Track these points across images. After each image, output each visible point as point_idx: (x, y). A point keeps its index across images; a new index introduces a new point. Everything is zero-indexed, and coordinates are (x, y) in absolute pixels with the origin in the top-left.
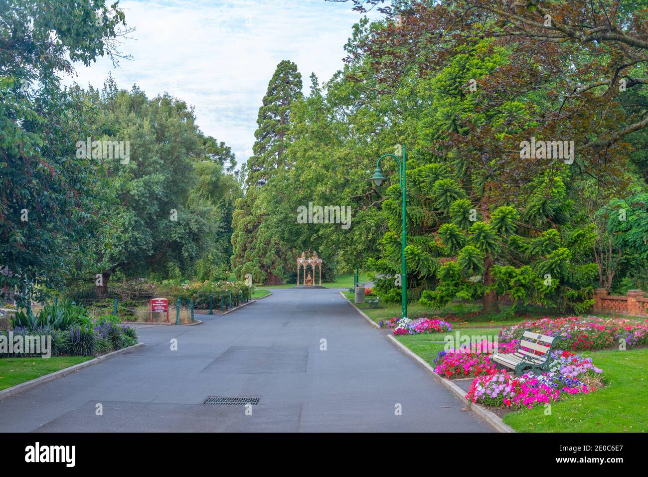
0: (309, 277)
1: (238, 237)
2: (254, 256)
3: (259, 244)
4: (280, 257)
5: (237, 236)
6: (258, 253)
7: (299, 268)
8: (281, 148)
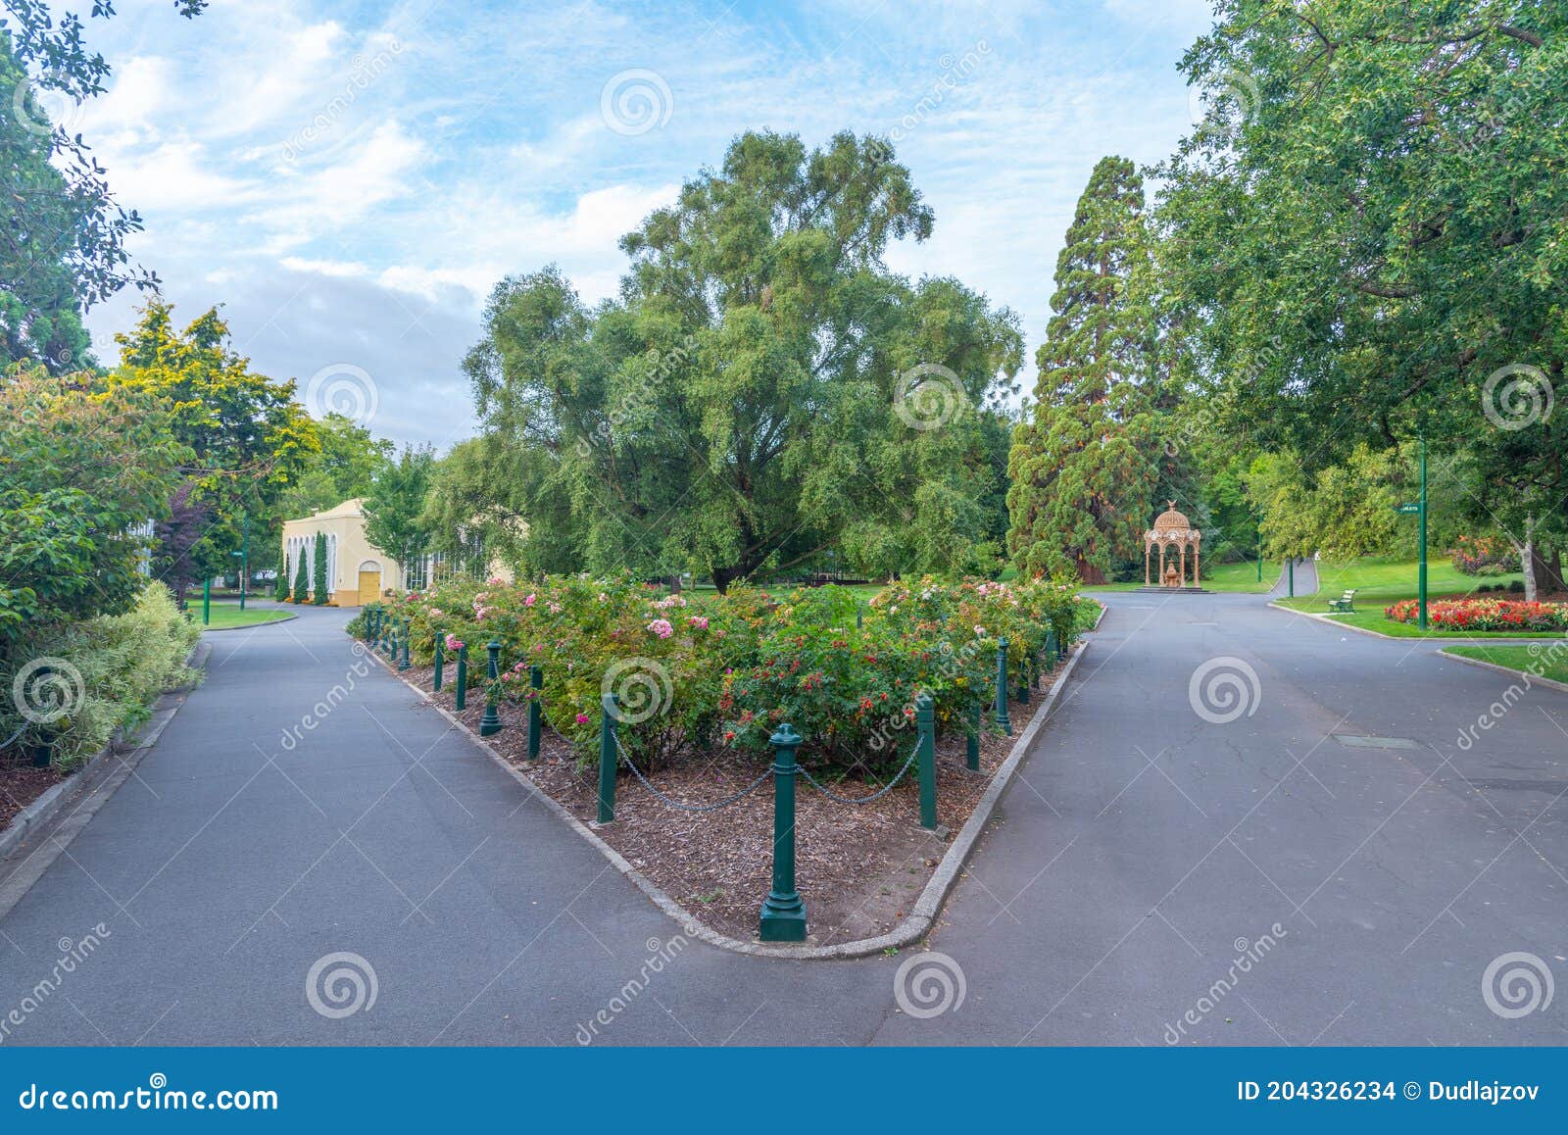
0: (1172, 570)
1: (1020, 494)
2: (1051, 530)
3: (1060, 504)
4: (1102, 530)
5: (1018, 493)
6: (1058, 523)
7: (1148, 551)
8: (1101, 325)
